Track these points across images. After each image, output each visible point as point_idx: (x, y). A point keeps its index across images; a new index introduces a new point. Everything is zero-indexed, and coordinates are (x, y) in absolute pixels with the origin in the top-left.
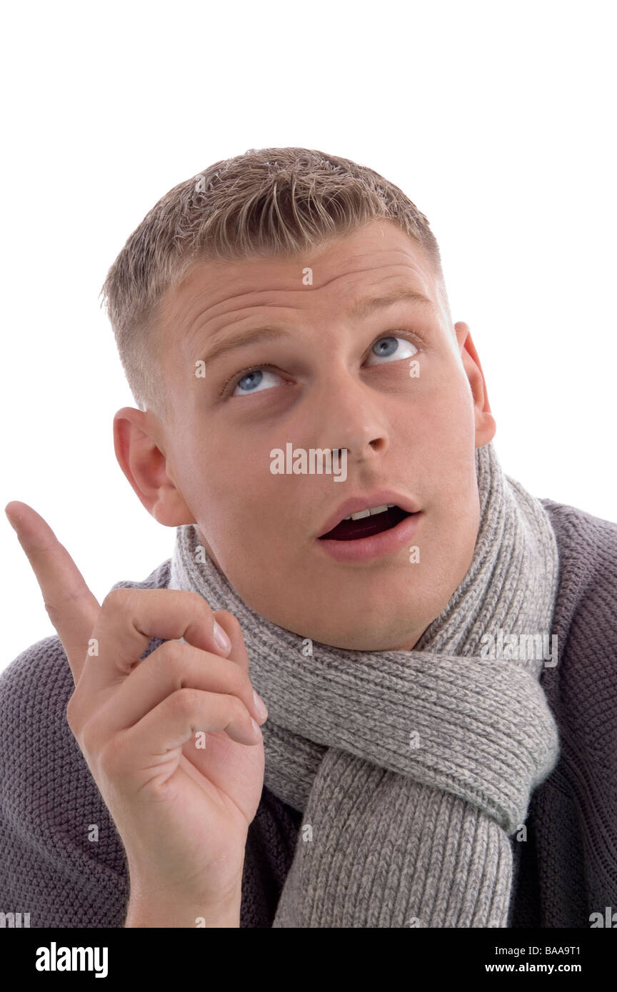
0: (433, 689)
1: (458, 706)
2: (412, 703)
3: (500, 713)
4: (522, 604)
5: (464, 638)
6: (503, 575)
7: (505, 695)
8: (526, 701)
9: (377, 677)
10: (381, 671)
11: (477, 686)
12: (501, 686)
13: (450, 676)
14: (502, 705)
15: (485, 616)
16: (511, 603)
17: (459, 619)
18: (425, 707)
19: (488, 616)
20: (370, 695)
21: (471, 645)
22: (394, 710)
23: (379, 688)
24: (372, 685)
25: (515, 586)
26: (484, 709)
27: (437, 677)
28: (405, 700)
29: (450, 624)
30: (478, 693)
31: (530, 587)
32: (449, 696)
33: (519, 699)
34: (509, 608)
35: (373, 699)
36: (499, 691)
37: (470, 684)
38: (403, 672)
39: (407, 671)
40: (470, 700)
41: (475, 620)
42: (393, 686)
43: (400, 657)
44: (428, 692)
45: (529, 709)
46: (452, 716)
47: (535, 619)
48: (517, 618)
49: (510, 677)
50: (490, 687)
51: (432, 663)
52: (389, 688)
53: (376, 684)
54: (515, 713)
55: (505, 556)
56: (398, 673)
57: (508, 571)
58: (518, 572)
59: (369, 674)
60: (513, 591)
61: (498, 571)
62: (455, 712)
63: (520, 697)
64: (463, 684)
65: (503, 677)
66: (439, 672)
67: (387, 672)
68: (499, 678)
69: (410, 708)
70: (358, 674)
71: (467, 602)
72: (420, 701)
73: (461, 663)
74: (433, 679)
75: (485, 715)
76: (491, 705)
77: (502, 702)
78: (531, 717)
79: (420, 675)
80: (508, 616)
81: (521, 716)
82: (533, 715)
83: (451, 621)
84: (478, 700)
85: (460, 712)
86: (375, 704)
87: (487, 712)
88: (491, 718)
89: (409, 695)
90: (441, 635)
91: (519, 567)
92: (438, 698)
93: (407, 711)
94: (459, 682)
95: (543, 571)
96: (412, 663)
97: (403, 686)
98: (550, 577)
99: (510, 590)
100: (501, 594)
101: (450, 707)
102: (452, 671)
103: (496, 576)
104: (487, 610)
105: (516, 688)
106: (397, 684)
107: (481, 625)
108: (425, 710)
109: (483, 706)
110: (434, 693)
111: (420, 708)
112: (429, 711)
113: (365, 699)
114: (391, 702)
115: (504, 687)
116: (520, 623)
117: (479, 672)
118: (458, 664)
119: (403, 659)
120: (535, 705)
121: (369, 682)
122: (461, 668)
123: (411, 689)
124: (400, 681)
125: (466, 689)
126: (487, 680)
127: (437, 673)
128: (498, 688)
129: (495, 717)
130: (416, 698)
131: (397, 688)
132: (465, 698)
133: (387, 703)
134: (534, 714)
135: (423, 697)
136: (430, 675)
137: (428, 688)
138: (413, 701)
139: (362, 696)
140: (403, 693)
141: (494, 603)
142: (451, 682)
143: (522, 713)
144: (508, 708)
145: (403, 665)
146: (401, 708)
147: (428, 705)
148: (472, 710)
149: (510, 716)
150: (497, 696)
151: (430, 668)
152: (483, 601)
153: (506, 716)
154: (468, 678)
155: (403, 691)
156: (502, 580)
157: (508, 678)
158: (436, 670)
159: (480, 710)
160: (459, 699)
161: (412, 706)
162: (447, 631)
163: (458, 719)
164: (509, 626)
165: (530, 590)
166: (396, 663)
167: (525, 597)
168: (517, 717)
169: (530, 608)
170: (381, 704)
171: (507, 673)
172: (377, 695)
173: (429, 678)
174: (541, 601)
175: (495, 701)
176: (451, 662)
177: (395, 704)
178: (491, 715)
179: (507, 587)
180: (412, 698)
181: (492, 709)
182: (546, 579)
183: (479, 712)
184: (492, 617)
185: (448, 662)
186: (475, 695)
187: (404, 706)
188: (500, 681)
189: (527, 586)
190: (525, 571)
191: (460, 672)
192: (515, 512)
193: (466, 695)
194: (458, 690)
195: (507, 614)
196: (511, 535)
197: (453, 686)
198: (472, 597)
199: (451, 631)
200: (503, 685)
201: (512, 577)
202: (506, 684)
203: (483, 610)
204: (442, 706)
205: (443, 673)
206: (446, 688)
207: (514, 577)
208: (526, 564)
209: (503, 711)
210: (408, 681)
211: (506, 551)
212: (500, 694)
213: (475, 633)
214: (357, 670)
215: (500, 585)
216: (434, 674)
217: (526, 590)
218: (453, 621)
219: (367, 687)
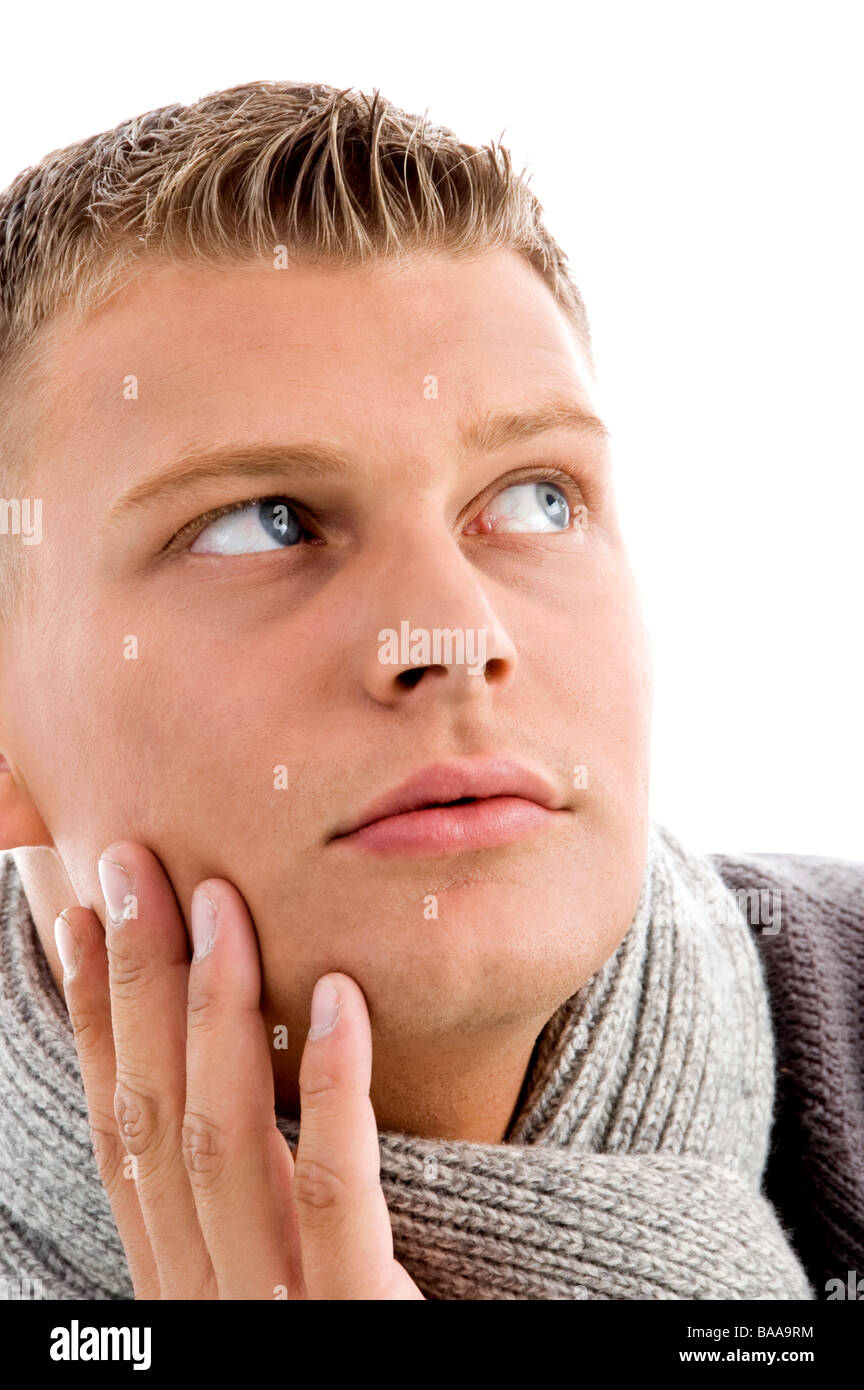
0: (574, 1228)
1: (626, 1260)
2: (531, 1259)
3: (710, 1269)
4: (709, 1042)
5: (607, 1117)
6: (666, 984)
7: (717, 1230)
8: (757, 1240)
9: (459, 1212)
10: (465, 1199)
11: (661, 1216)
12: (705, 1213)
13: (605, 1197)
14: (713, 1251)
15: (645, 1069)
16: (689, 1042)
17: (595, 1074)
18: (558, 1267)
19: (651, 1069)
20: (444, 1250)
21: (624, 1131)
22: (495, 1276)
23: (462, 1235)
24: (448, 1231)
25: (690, 1005)
26: (680, 1263)
27: (579, 1201)
28: (519, 1255)
29: (581, 1088)
30: (664, 1230)
31: (718, 1008)
32: (606, 1240)
33: (743, 1237)
34: (688, 1051)
35: (452, 1257)
36: (703, 1222)
37: (647, 1212)
38: (510, 1197)
39: (519, 1192)
40: (651, 1246)
41: (625, 1080)
42: (492, 1228)
43: (501, 1163)
44: (564, 1234)
45: (762, 1256)
46: (615, 1282)
47: (735, 1072)
48: (704, 1071)
49: (720, 1192)
50: (685, 1215)
51: (567, 1172)
52: (482, 1233)
53: (457, 1227)
54: (739, 1267)
55: (663, 947)
56: (501, 1199)
57: (672, 979)
58: (692, 979)
59: (442, 1208)
60: (689, 1016)
61: (654, 978)
62: (622, 1272)
63: (745, 1233)
64: (634, 1213)
65: (706, 1193)
66: (584, 1192)
67: (477, 1198)
68: (699, 1195)
69: (529, 1271)
70: (419, 1209)
71: (606, 1038)
72: (550, 1256)
73: (623, 1169)
74: (573, 1206)
75: (682, 1277)
76: (692, 1255)
77: (713, 1246)
78: (768, 1273)
79: (546, 1199)
80: (688, 1068)
81: (750, 1273)
82: (771, 1271)
83: (581, 1081)
84: (666, 1244)
85: (632, 1273)
86: (454, 1267)
87: (685, 1270)
88: (693, 1281)
89: (524, 1244)
90: (567, 1113)
91: (691, 965)
92: (586, 1246)
93: (521, 1277)
94: (626, 1209)
95: (732, 976)
96: (529, 1174)
97: (513, 1227)
98: (747, 986)
99: (683, 1013)
100: (667, 1023)
101: (610, 1263)
102: (609, 1186)
103: (653, 987)
104: (647, 1057)
105: (734, 1215)
106: (500, 1223)
107: (638, 1088)
108: (559, 1272)
109: (678, 1256)
110: (576, 1236)
111: (548, 1270)
112: (568, 1275)
113: (434, 1257)
114: (487, 1260)
115: (713, 1214)
116: (709, 1080)
117: (660, 1185)
118: (617, 1170)
119: (507, 1167)
120: (773, 1248)
121: (441, 1223)
122: (625, 1178)
123: (530, 1231)
124: (505, 1217)
125: (641, 1223)
126: (678, 1201)
127: (580, 1193)
128: (701, 1216)
129: (701, 1279)
130: (541, 1248)
131: (500, 1232)
132: (640, 1243)
133: (480, 1264)
134: (774, 1268)
135: (556, 1245)
136: (566, 1198)
137: (562, 1225)
138: (535, 1256)
139: (428, 1252)
140: (511, 1241)
141: (657, 1041)
142: (608, 1211)
143: (751, 1267)
144: (726, 1258)
145: (509, 1180)
146: (509, 1272)
147: (565, 1262)
148: (655, 1267)
149: (729, 1274)
150: (700, 1233)
151: (563, 1183)
152: (637, 1036)
153: (723, 1275)
154: (642, 1198)
155: (513, 1236)
156: (665, 994)
157: (716, 1195)
158: (578, 1187)
159: (672, 1265)
160: (628, 1244)
161: (532, 1266)
162: (576, 1102)
163: (628, 1287)
164: (692, 1088)
165: (719, 1014)
166: (495, 1177)
167: (712, 1028)
168: (743, 1276)
169: (725, 1050)
170: (468, 1266)
171: (714, 1184)
172: (460, 1248)
173: (566, 1205)
174: (739, 1036)
175: (699, 1244)
176: (603, 1166)
177: (497, 1264)
178: (693, 1274)
179: (677, 1009)
180: (532, 1250)
181: (694, 1261)
182: (741, 991)
183: (670, 1270)
184: (658, 1070)
185: (598, 1168)
186: (660, 1235)
187: (515, 1266)
188: (703, 1202)
189: (712, 1006)
190: (704, 975)
191: (624, 1187)
192: (663, 861)
193: (641, 1235)
194: (625, 1227)
195: (685, 1063)
196: (666, 905)
197: (614, 1218)
198: (613, 1027)
199: (583, 1102)
200: (709, 1210)
201: (682, 987)
202: (714, 1208)
203: (638, 1057)
204: (594, 1262)
205: (592, 1191)
206: (600, 1223)
207: (686, 989)
208: (703, 963)
209: (715, 1264)
210: (521, 1215)
211: (662, 936)
212: (707, 1230)
213: (627, 1105)
214: (415, 1203)
215: (663, 1005)
216: (574, 1196)
217: (712, 1013)
218: (586, 1081)
219: (438, 1234)
